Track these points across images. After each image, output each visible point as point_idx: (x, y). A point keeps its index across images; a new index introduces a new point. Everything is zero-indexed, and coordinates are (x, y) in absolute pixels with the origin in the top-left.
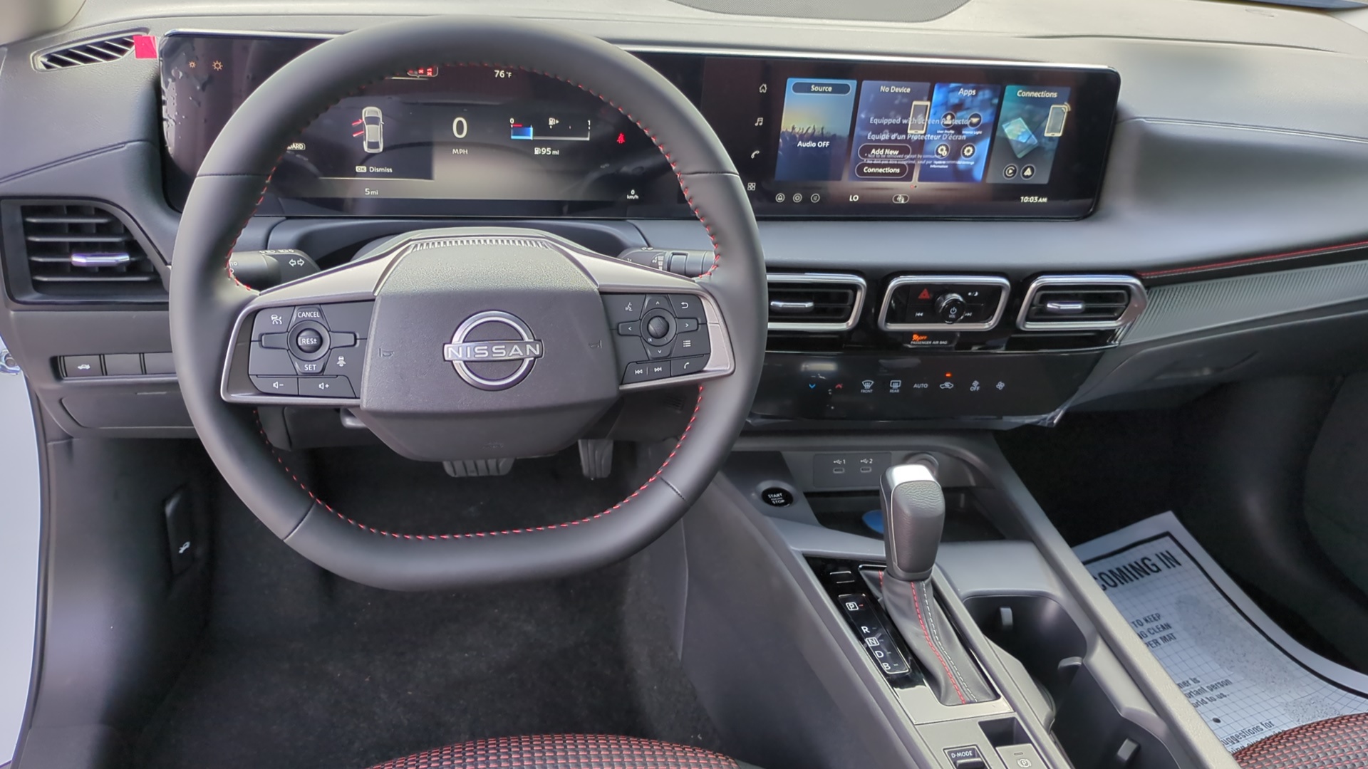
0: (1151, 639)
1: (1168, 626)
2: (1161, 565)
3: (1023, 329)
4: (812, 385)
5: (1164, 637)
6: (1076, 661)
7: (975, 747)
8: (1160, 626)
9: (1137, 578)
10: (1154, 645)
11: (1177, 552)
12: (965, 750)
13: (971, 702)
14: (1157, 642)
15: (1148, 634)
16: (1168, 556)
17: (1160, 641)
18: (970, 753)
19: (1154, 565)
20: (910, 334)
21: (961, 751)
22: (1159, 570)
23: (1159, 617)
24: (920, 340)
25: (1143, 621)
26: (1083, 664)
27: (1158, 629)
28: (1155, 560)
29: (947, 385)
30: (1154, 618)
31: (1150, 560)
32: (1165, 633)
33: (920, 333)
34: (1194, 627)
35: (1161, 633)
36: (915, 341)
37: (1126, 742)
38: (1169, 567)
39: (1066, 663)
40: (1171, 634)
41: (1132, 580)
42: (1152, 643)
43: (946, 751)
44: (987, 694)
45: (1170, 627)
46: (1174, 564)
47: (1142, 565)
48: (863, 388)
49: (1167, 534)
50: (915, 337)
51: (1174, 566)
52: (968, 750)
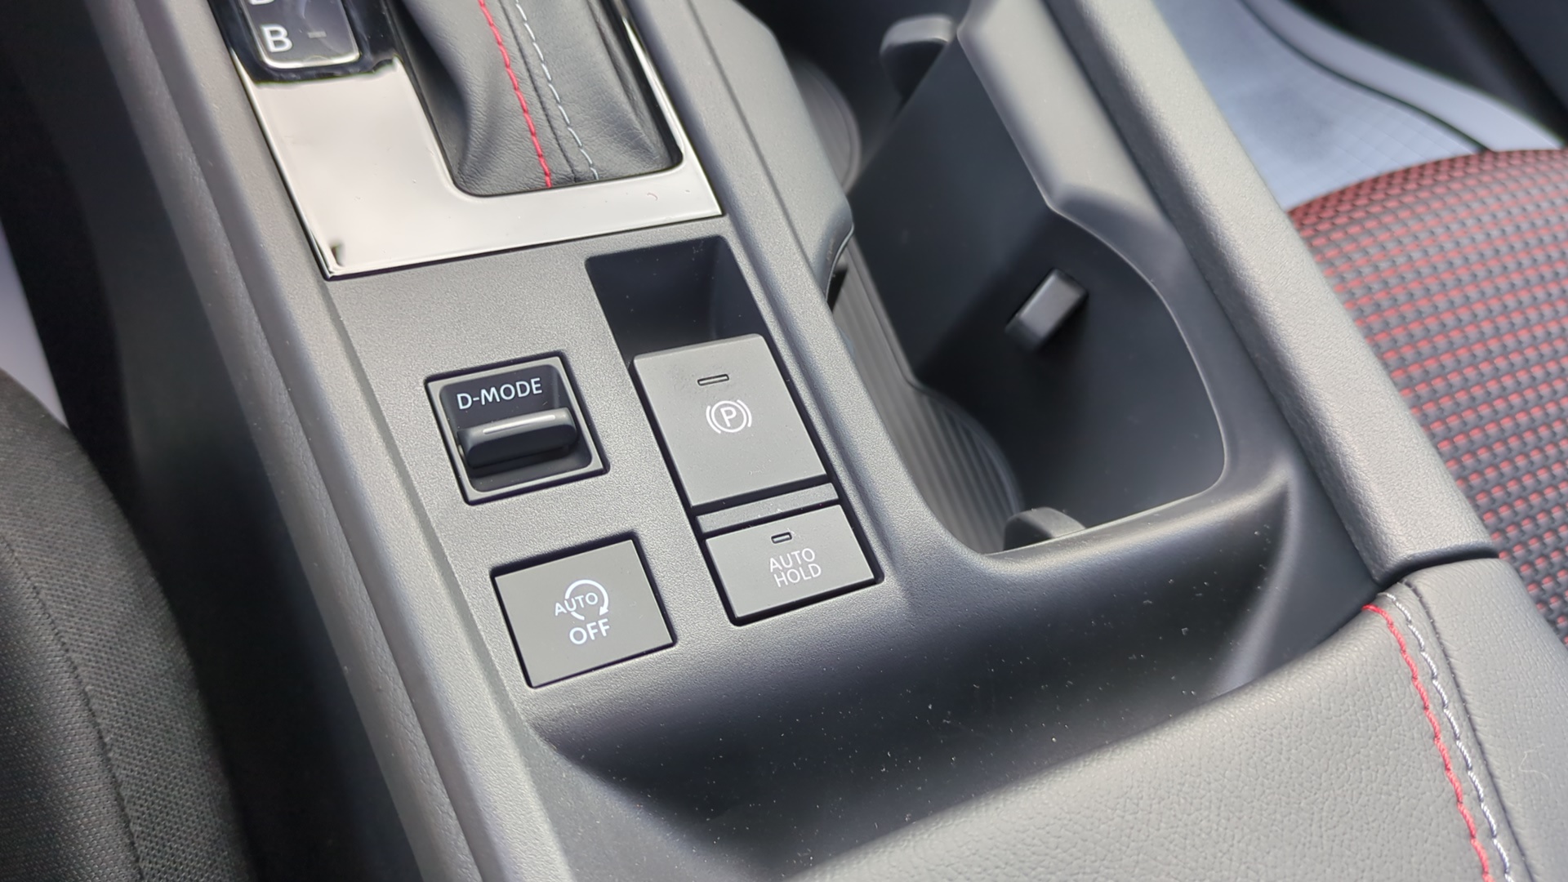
6: (935, 29)
7: (555, 362)
12: (511, 378)
13: (576, 180)
18: (534, 386)
21: (496, 382)
26: (955, 41)
37: (1051, 280)
39: (907, 32)
43: (436, 387)
44: (637, 146)
52: (526, 375)
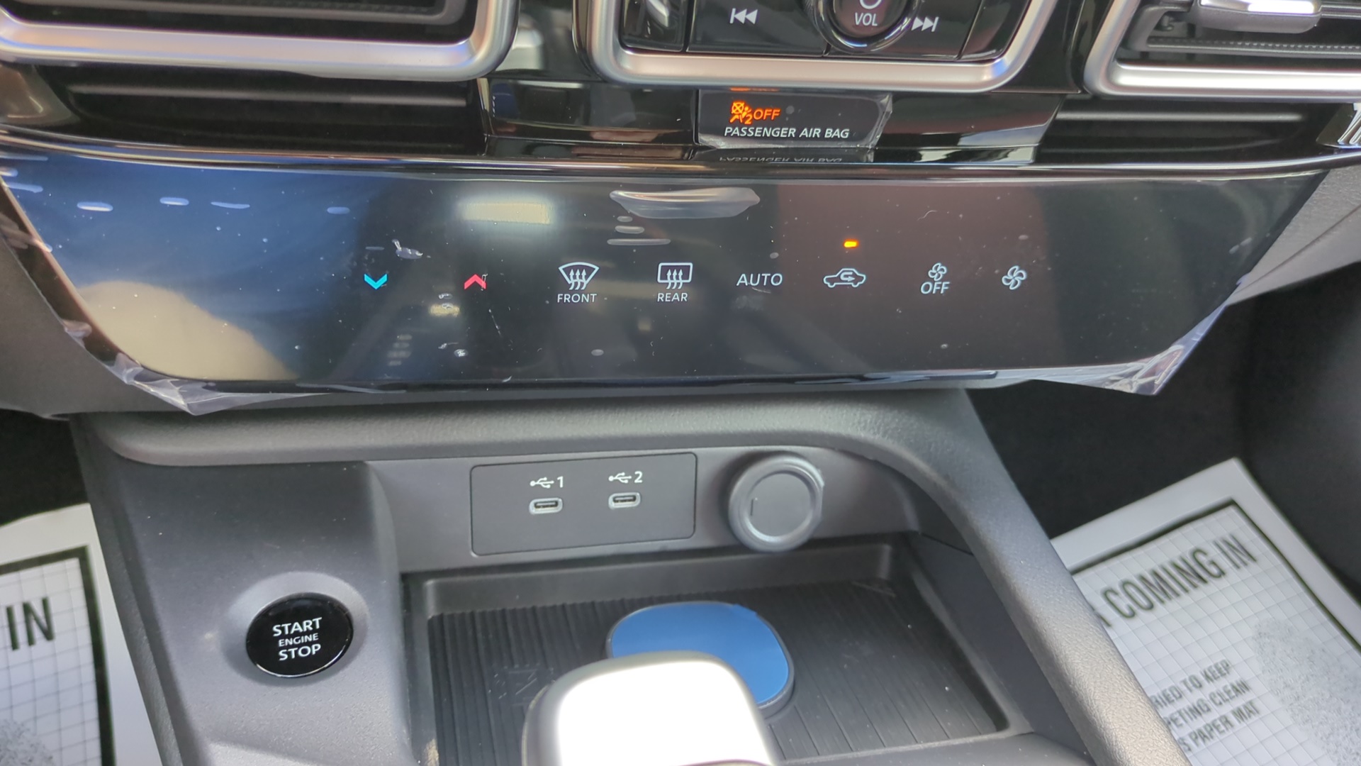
0: (1217, 716)
1: (1242, 688)
2: (1225, 563)
3: (1103, 88)
4: (376, 279)
5: (1239, 710)
8: (1230, 688)
9: (1186, 591)
10: (1222, 728)
11: (1249, 538)
14: (1227, 721)
15: (1211, 705)
16: (1236, 545)
17: (1232, 719)
19: (1213, 563)
20: (721, 97)
22: (1222, 573)
23: (1227, 667)
24: (755, 123)
25: (1202, 678)
27: (1228, 692)
28: (1214, 553)
29: (847, 276)
30: (1220, 671)
31: (1205, 554)
32: (1239, 702)
33: (757, 97)
34: (1287, 686)
35: (1233, 702)
36: (739, 124)
38: (1238, 567)
40: (1251, 703)
41: (1177, 595)
42: (1218, 722)
45: (1247, 688)
46: (1245, 559)
47: (1192, 563)
48: (565, 288)
49: (1231, 503)
50: (740, 110)
51: (1245, 564)
